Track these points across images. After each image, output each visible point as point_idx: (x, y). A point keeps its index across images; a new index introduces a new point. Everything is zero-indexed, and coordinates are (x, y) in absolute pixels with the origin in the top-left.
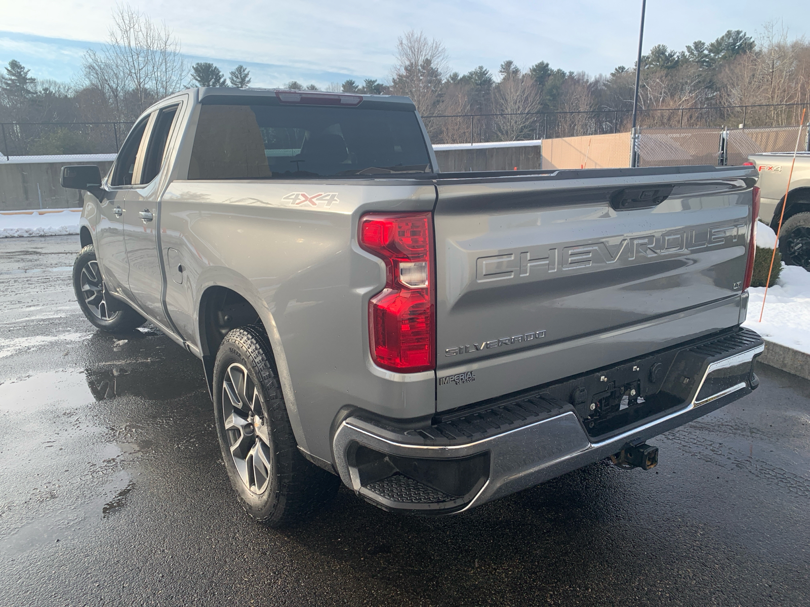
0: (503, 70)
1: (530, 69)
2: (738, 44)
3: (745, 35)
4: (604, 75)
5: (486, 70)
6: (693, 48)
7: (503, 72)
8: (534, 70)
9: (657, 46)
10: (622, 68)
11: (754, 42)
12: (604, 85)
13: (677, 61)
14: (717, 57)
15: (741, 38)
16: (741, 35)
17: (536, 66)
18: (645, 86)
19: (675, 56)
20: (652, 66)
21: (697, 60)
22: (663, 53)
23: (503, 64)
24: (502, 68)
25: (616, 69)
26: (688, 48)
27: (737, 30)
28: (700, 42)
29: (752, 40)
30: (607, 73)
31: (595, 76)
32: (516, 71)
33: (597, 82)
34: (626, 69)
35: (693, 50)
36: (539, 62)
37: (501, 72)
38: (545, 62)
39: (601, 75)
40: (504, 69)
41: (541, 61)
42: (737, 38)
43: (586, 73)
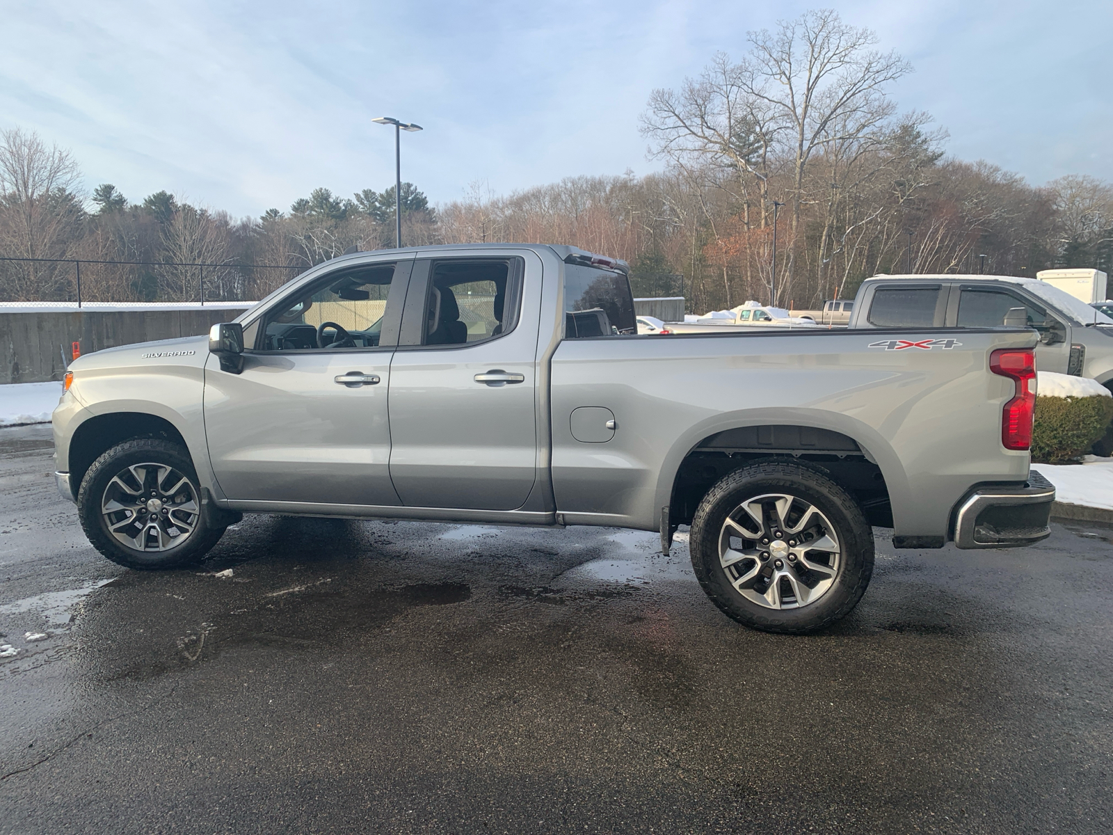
0: (99, 198)
1: (146, 200)
2: (410, 198)
3: (416, 189)
4: (252, 218)
5: (70, 194)
6: (362, 196)
7: (100, 200)
8: (150, 202)
9: (318, 189)
10: (275, 212)
11: (426, 198)
12: (254, 231)
13: (345, 211)
14: (388, 211)
15: (412, 193)
16: (412, 188)
17: (154, 196)
18: (310, 237)
19: (341, 205)
20: (314, 213)
21: (368, 211)
22: (327, 199)
23: (99, 189)
24: (98, 194)
25: (267, 212)
26: (357, 196)
27: (406, 182)
28: (370, 191)
29: (424, 196)
30: (256, 217)
31: (241, 219)
32: (121, 201)
33: (245, 227)
34: (280, 214)
35: (362, 199)
36: (158, 192)
37: (95, 199)
38: (168, 193)
39: (249, 218)
40: (100, 195)
41: (161, 191)
42: (408, 191)
43: (228, 213)
